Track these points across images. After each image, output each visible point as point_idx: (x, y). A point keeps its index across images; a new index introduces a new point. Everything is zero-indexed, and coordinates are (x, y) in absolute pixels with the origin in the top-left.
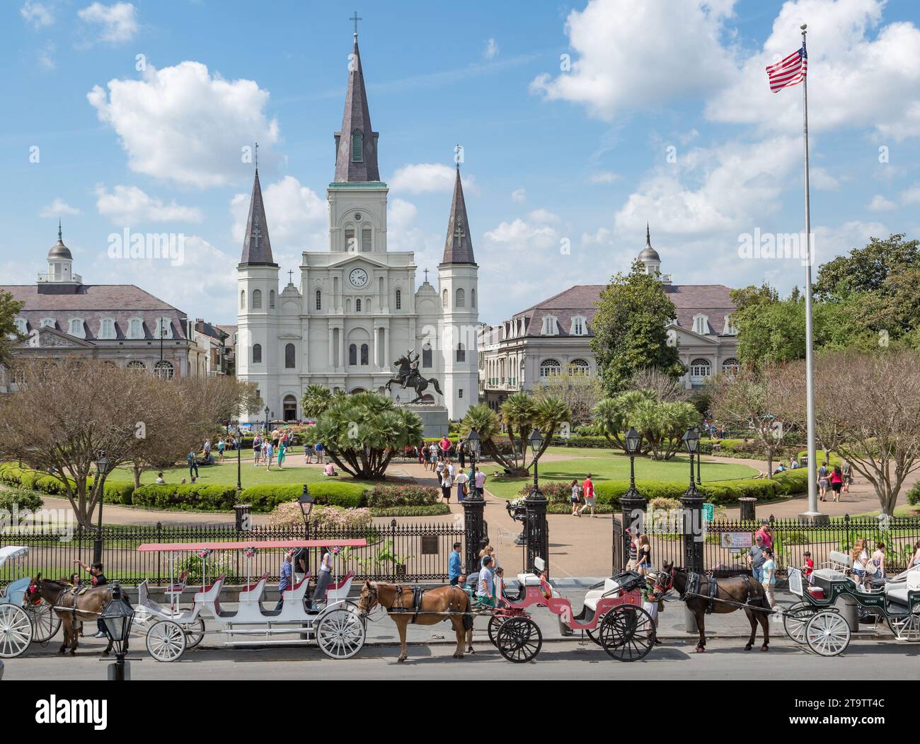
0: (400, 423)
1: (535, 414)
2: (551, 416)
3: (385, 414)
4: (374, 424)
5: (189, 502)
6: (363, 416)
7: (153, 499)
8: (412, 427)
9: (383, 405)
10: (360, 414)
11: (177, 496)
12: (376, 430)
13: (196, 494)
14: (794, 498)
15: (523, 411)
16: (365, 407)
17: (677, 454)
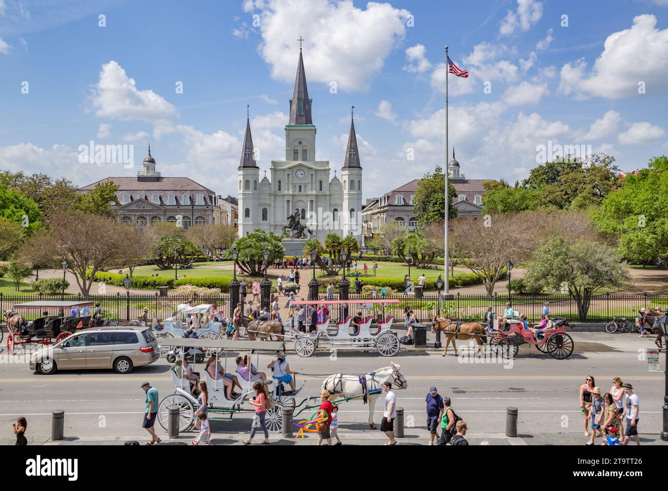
0: (269, 247)
1: (340, 244)
2: (349, 245)
3: (262, 243)
4: (256, 248)
5: (152, 286)
6: (251, 245)
7: (136, 284)
8: (277, 250)
9: (263, 239)
10: (250, 243)
11: (146, 282)
12: (257, 251)
13: (155, 281)
14: (464, 287)
15: (333, 242)
16: (255, 240)
17: (430, 265)
